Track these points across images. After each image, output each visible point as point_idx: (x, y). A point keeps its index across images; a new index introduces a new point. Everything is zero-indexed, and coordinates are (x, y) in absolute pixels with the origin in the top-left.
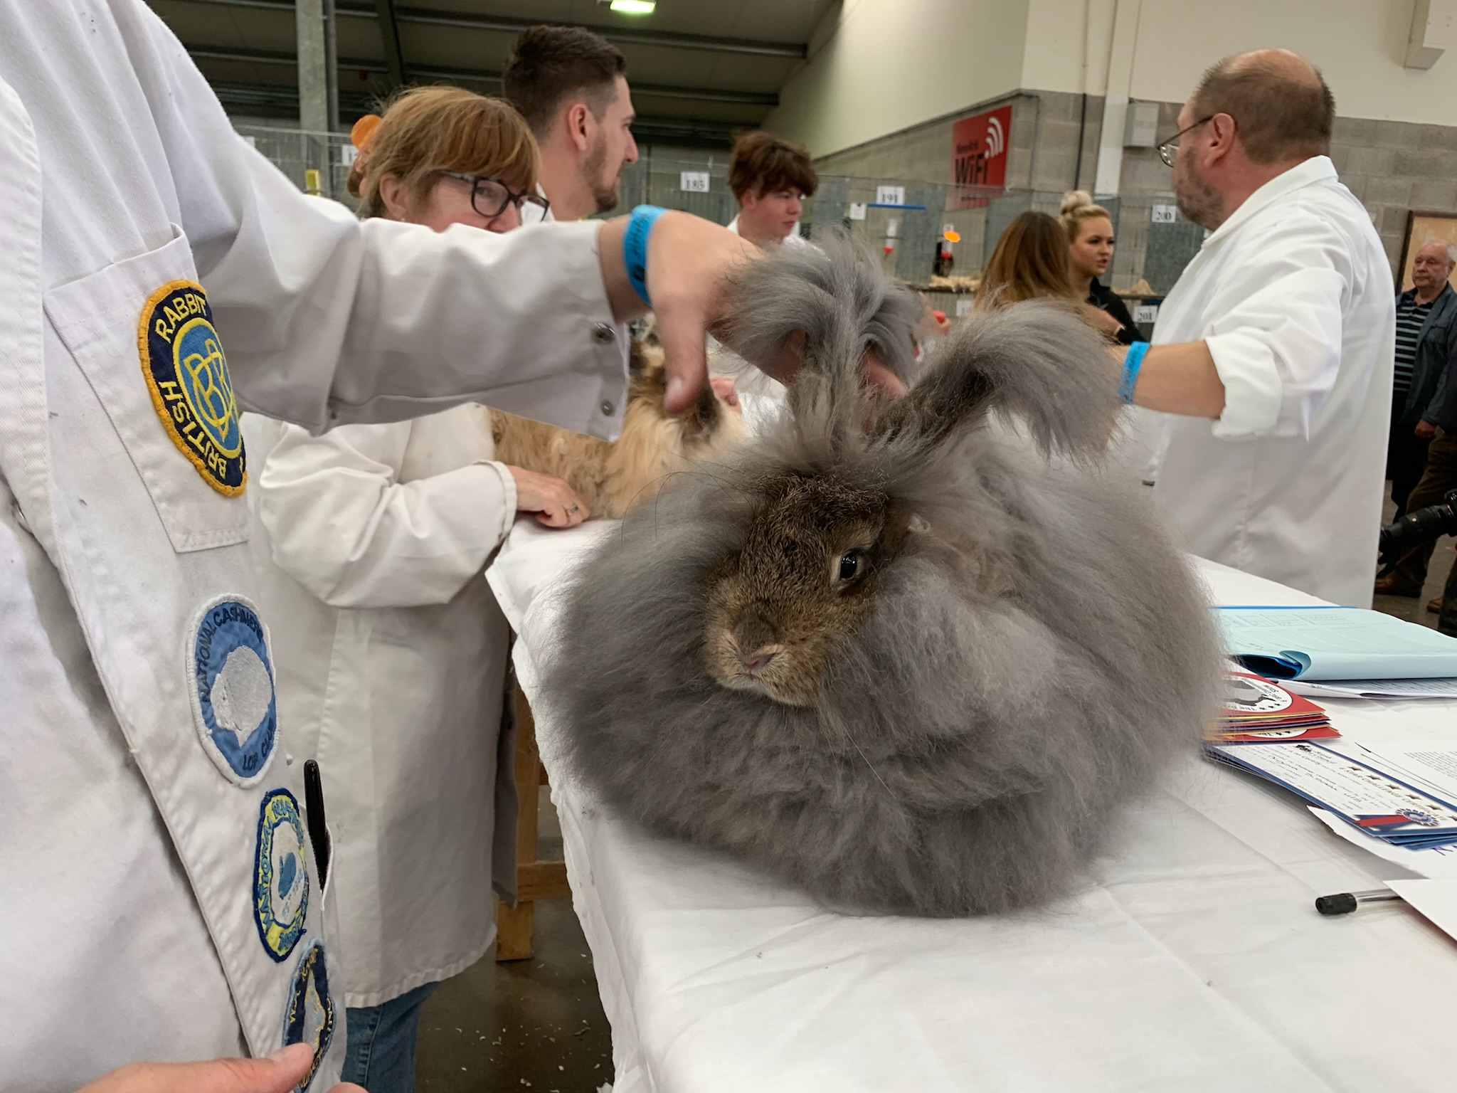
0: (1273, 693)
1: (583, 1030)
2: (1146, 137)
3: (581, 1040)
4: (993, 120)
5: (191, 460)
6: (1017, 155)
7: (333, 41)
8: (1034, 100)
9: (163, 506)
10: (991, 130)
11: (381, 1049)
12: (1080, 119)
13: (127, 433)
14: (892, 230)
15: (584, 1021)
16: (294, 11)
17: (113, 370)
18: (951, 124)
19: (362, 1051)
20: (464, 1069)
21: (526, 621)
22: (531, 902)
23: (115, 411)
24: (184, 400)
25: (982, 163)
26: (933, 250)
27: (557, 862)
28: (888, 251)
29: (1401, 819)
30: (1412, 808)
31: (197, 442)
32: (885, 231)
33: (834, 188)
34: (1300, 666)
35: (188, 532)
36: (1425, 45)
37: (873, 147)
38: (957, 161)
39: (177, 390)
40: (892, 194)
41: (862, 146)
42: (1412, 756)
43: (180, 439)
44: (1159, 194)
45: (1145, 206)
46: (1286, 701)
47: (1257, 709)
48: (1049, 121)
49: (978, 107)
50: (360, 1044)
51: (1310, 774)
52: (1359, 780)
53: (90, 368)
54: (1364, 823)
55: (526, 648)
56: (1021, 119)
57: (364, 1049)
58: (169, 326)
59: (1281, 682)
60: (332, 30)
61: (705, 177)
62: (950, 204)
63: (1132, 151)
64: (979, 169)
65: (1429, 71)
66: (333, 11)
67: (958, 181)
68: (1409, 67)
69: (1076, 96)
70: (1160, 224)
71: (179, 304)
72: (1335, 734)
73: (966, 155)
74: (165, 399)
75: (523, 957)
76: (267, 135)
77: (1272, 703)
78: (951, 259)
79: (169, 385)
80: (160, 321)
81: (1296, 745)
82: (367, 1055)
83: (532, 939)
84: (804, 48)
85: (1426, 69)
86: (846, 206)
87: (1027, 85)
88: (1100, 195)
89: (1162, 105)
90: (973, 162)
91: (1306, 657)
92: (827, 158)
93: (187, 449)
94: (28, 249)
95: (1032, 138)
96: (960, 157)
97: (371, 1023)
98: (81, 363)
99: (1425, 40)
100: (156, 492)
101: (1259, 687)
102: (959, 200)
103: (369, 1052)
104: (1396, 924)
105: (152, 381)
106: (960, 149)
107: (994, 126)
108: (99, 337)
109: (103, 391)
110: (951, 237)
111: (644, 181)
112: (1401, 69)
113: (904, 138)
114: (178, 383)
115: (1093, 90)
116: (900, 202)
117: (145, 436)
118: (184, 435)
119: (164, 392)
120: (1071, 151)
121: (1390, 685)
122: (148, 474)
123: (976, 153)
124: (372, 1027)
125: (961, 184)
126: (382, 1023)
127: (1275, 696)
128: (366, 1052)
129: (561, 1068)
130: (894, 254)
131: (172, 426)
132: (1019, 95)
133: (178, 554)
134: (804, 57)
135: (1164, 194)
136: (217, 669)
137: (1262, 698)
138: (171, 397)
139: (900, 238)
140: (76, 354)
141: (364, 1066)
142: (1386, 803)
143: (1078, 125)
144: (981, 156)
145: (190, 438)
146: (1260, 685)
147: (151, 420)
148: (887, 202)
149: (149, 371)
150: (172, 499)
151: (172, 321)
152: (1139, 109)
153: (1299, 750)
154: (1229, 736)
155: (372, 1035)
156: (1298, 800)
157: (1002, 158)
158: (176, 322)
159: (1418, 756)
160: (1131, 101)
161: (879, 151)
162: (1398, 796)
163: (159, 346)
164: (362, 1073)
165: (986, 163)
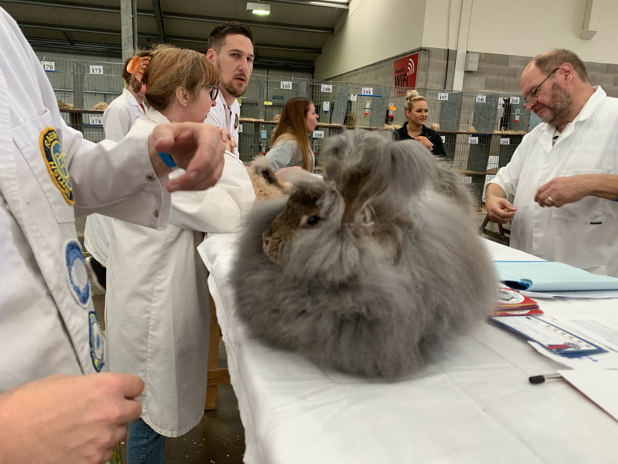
0: (517, 296)
1: (237, 440)
2: (473, 67)
3: (236, 444)
4: (410, 60)
5: (60, 190)
6: (420, 74)
7: (136, 26)
8: (428, 51)
9: (53, 206)
10: (410, 64)
11: (151, 447)
12: (446, 59)
13: (40, 180)
14: (368, 106)
15: (238, 436)
16: (120, 13)
17: (33, 157)
18: (393, 61)
19: (143, 449)
20: (187, 456)
21: (214, 267)
22: (215, 386)
23: (36, 172)
24: (57, 169)
25: (406, 78)
26: (385, 114)
27: (225, 369)
28: (366, 114)
29: (565, 346)
30: (570, 342)
31: (62, 183)
32: (365, 106)
33: (344, 88)
34: (528, 285)
35: (60, 216)
36: (589, 29)
37: (361, 71)
38: (396, 76)
39: (54, 165)
40: (368, 90)
41: (356, 70)
42: (573, 321)
43: (57, 182)
44: (479, 90)
45: (473, 95)
46: (522, 299)
47: (510, 302)
48: (433, 60)
49: (404, 54)
50: (142, 445)
51: (530, 328)
52: (550, 331)
53: (27, 156)
54: (550, 348)
55: (213, 278)
56: (422, 59)
57: (144, 448)
58: (49, 143)
59: (521, 291)
60: (136, 21)
61: (291, 83)
62: (392, 94)
63: (468, 73)
64: (404, 80)
65: (591, 40)
66: (136, 13)
67: (396, 85)
68: (583, 39)
69: (445, 50)
70: (479, 103)
71: (50, 135)
72: (541, 312)
73: (399, 74)
74: (51, 168)
75: (212, 408)
76: (108, 65)
77: (516, 300)
78: (392, 117)
79: (52, 163)
80: (46, 141)
81: (525, 317)
82: (145, 450)
83: (216, 402)
84: (332, 29)
85: (590, 39)
86: (349, 95)
87: (424, 45)
88: (454, 91)
89: (480, 54)
90: (403, 77)
91: (531, 281)
92: (342, 75)
93: (59, 186)
94: (6, 114)
95: (426, 67)
96: (397, 75)
97: (147, 436)
98: (24, 154)
99: (589, 27)
100: (51, 201)
101: (512, 294)
102: (396, 93)
103: (146, 449)
104: (561, 388)
105: (47, 161)
106: (397, 72)
107: (411, 62)
108: (28, 146)
109: (32, 165)
110: (392, 109)
111: (265, 85)
112: (579, 39)
113: (373, 67)
114: (54, 163)
115: (452, 48)
116: (371, 94)
117: (45, 181)
118: (58, 181)
119: (51, 165)
120: (443, 73)
121: (566, 293)
122: (48, 194)
123: (403, 73)
124: (147, 438)
125: (397, 86)
126: (152, 436)
127: (517, 297)
128: (144, 449)
129: (228, 456)
130: (369, 115)
131: (54, 178)
132: (421, 49)
133: (58, 223)
134: (332, 33)
135: (482, 91)
136: (72, 264)
137: (512, 298)
138: (53, 167)
139: (371, 109)
140: (22, 151)
141: (144, 455)
142: (560, 340)
143: (446, 62)
144: (406, 74)
145: (60, 182)
146: (512, 293)
147: (47, 175)
148: (366, 94)
149: (45, 158)
150: (55, 203)
151: (49, 141)
152: (471, 56)
153: (527, 319)
154: (499, 313)
155: (147, 442)
156: (524, 338)
157: (414, 75)
158: (50, 141)
159: (575, 322)
160: (467, 52)
161: (363, 72)
162: (565, 337)
163: (47, 150)
164: (143, 458)
165: (408, 77)
